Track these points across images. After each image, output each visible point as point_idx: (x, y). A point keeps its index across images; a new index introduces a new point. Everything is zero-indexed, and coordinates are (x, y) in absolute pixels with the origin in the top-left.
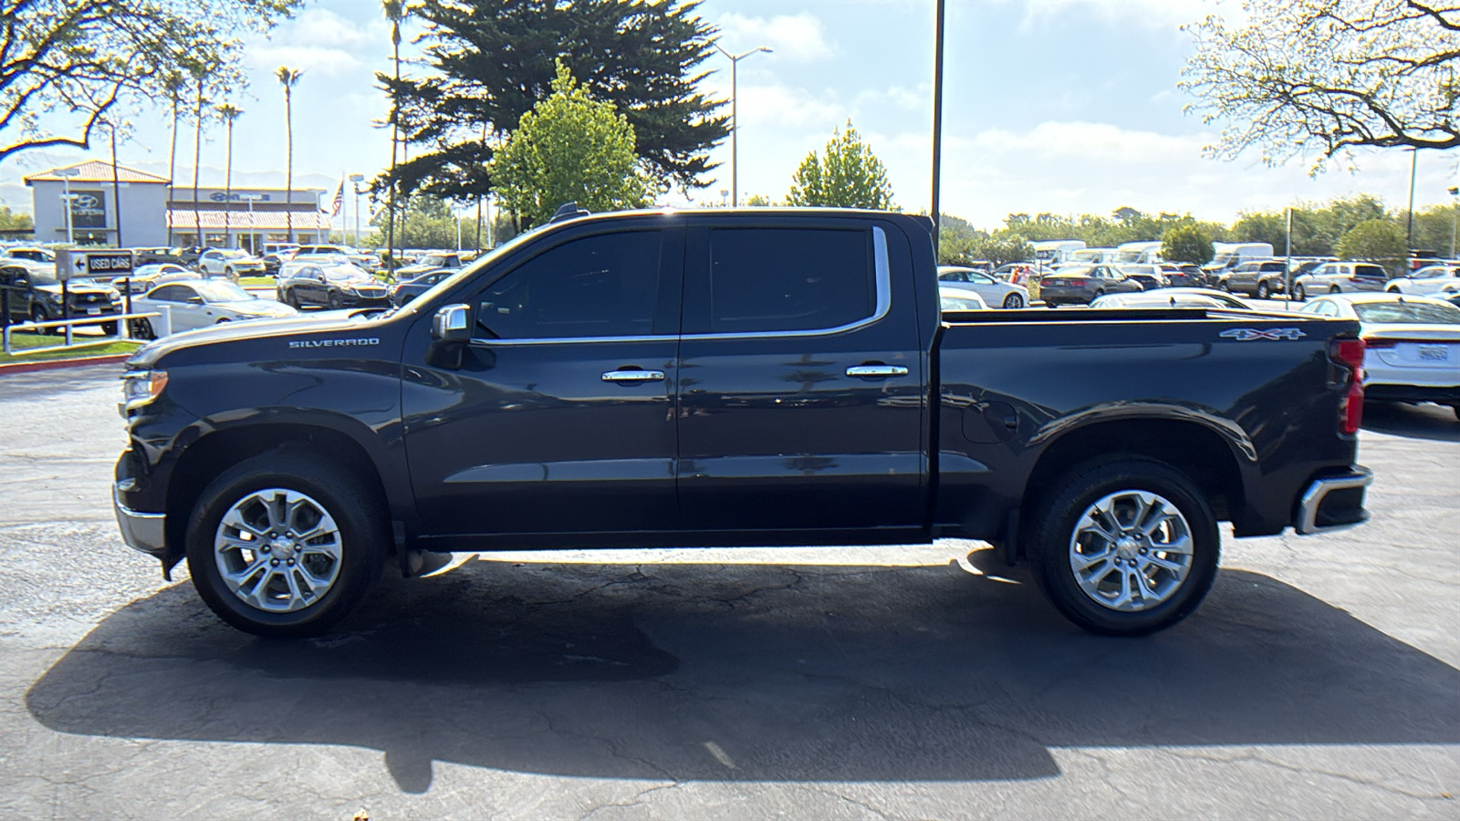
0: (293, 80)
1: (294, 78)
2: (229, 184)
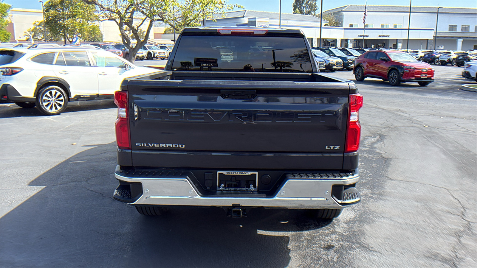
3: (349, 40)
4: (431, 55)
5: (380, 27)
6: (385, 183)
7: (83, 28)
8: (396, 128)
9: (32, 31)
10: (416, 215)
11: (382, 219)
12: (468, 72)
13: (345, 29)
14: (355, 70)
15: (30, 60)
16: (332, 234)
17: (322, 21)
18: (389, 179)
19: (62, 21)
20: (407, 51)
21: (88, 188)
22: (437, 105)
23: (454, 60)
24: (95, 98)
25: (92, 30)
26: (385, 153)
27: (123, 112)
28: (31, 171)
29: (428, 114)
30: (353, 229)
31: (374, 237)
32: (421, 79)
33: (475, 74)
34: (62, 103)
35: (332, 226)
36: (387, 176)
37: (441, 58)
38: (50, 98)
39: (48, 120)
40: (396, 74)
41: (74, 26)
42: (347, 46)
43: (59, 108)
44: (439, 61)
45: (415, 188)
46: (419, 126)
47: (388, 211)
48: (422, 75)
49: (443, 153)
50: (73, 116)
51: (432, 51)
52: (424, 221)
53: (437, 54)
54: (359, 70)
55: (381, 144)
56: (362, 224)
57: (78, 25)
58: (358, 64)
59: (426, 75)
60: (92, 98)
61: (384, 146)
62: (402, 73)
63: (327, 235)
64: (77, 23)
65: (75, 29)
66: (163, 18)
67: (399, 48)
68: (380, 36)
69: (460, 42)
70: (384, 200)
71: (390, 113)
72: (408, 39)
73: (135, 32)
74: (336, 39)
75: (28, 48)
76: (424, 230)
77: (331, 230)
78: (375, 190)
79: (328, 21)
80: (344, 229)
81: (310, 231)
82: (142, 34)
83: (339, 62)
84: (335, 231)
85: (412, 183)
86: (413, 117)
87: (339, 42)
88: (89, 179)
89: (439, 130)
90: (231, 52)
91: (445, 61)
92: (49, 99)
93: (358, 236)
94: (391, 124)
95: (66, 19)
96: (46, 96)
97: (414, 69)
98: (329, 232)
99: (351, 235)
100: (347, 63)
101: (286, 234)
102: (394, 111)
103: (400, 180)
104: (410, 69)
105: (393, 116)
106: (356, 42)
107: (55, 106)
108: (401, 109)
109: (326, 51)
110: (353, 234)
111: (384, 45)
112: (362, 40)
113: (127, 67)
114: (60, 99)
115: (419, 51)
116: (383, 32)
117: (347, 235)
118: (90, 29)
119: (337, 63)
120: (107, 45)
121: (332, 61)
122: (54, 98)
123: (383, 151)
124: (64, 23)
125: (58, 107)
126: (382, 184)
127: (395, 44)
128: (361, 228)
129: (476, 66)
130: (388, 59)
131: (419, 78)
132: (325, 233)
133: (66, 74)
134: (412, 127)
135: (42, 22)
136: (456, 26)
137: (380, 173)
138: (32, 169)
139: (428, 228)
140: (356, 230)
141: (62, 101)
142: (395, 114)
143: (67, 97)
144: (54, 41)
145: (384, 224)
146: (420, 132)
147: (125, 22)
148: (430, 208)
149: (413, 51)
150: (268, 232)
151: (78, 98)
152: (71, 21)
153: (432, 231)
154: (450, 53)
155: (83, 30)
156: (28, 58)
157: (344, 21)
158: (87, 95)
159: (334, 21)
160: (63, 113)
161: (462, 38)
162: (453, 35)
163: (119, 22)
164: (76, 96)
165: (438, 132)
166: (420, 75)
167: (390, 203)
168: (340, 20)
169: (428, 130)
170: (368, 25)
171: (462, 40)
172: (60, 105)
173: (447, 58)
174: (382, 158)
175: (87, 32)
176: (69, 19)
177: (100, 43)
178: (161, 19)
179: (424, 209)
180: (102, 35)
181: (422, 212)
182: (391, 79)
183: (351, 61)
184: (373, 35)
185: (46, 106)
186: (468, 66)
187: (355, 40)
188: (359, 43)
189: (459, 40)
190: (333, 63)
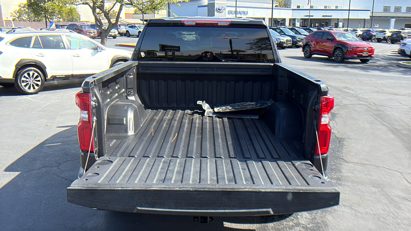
3: (296, 20)
4: (368, 33)
5: (323, 8)
6: (342, 166)
7: (62, 10)
8: (345, 106)
9: (18, 12)
10: (375, 204)
11: (343, 207)
12: (404, 50)
13: (293, 10)
14: (304, 47)
15: (8, 44)
16: (296, 226)
17: (274, 3)
18: (345, 162)
19: (43, 4)
20: (348, 29)
21: (58, 174)
22: (379, 82)
23: (389, 38)
24: (70, 78)
25: (70, 12)
26: (338, 132)
27: (85, 114)
28: (6, 155)
29: (372, 91)
30: (317, 220)
31: (337, 229)
32: (362, 56)
33: (410, 52)
34: (39, 83)
35: (296, 217)
36: (342, 158)
37: (377, 36)
38: (28, 78)
39: (27, 99)
40: (340, 52)
41: (53, 8)
42: (294, 24)
43: (37, 88)
44: (376, 38)
45: (370, 171)
46: (366, 104)
47: (348, 199)
48: (364, 53)
49: (391, 132)
50: (50, 95)
51: (369, 29)
52: (383, 210)
53: (374, 33)
54: (307, 48)
55: (333, 123)
56: (324, 214)
57: (58, 7)
58: (306, 43)
59: (367, 53)
60: (67, 77)
61: (337, 125)
62: (346, 51)
63: (291, 227)
64: (56, 6)
65: (55, 11)
66: (131, 2)
67: (340, 26)
68: (323, 16)
69: (393, 21)
70: (343, 186)
71: (338, 90)
72: (349, 19)
73: (107, 15)
74: (285, 19)
75: (7, 33)
76: (385, 221)
77: (295, 222)
78: (333, 174)
79: (278, 2)
80: (307, 220)
81: (274, 223)
82: (114, 15)
83: (289, 40)
84: (299, 222)
85: (366, 165)
86: (359, 94)
87: (288, 21)
88: (60, 164)
89: (384, 107)
90: (193, 32)
91: (380, 39)
92: (28, 80)
93: (322, 229)
94: (340, 102)
95: (46, 2)
96: (25, 77)
97: (356, 48)
98: (293, 224)
99: (315, 227)
100: (296, 41)
101: (251, 227)
102: (341, 88)
103: (355, 163)
104: (353, 47)
105: (341, 93)
106: (303, 21)
107: (33, 86)
108: (347, 86)
109: (277, 30)
110: (316, 226)
111: (327, 24)
112: (308, 19)
113: (98, 49)
114: (38, 79)
115: (358, 29)
116: (326, 12)
117: (311, 227)
118: (68, 11)
119: (287, 41)
120: (83, 25)
121: (283, 39)
122: (31, 79)
123: (336, 130)
124: (45, 6)
125: (35, 87)
126: (338, 167)
127: (337, 22)
128: (323, 219)
129: (410, 44)
130: (333, 39)
131: (361, 56)
132: (289, 224)
133: (42, 56)
134: (360, 104)
135: (26, 4)
136: (389, 7)
137: (336, 155)
138: (7, 153)
139: (388, 218)
140: (319, 221)
141: (39, 81)
142: (343, 92)
143: (44, 78)
144: (37, 21)
145: (346, 214)
146: (367, 109)
147: (98, 6)
148: (387, 195)
149: (352, 29)
150: (233, 224)
151: (54, 78)
152: (51, 4)
153: (393, 221)
154: (385, 31)
155: (62, 12)
156: (7, 42)
157: (292, 3)
158: (62, 75)
159: (283, 2)
160: (41, 92)
161: (395, 18)
162: (387, 15)
163: (92, 6)
164: (52, 77)
165: (383, 110)
166: (362, 53)
167: (348, 189)
168: (288, 1)
169: (374, 108)
170: (313, 6)
171: (395, 19)
172: (37, 85)
173: (382, 36)
174: (335, 139)
175: (66, 14)
176: (49, 2)
177: (77, 23)
178: (130, 3)
179: (381, 195)
180: (79, 15)
181: (380, 199)
182: (335, 56)
183: (299, 39)
184: (318, 15)
185: (24, 86)
186: (403, 44)
187: (301, 19)
188: (305, 22)
189: (392, 19)
190: (284, 41)
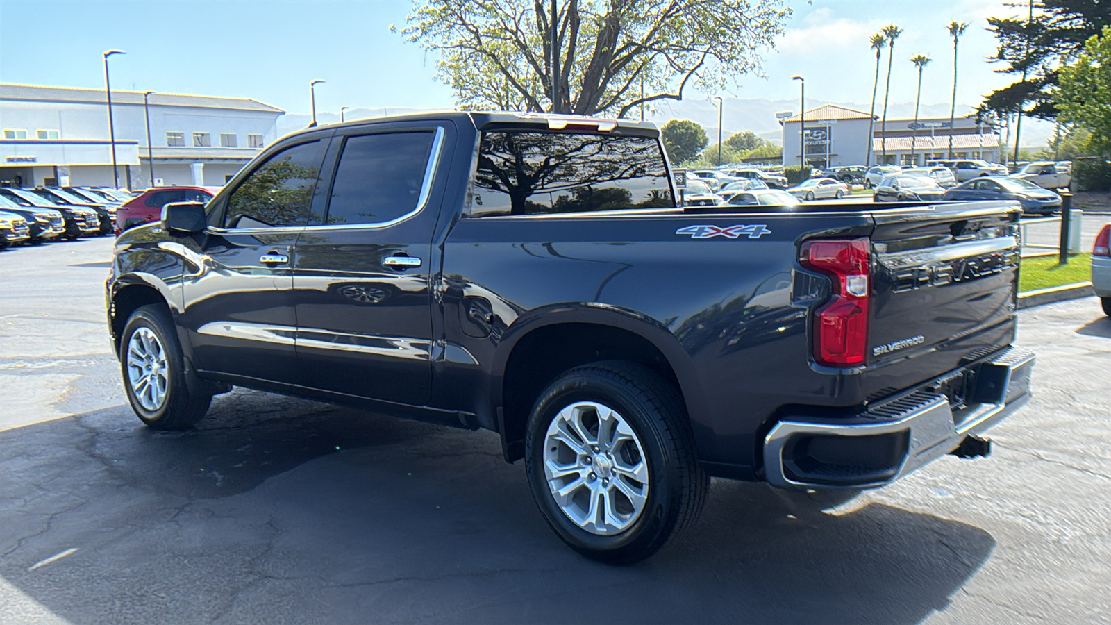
0: (961, 32)
1: (962, 29)
2: (916, 116)
5: (4, 138)
68: (10, 160)
111: (20, 181)
136: (181, 134)
161: (201, 161)
162: (181, 154)
171: (202, 165)
189: (195, 165)
190: (7, 225)
